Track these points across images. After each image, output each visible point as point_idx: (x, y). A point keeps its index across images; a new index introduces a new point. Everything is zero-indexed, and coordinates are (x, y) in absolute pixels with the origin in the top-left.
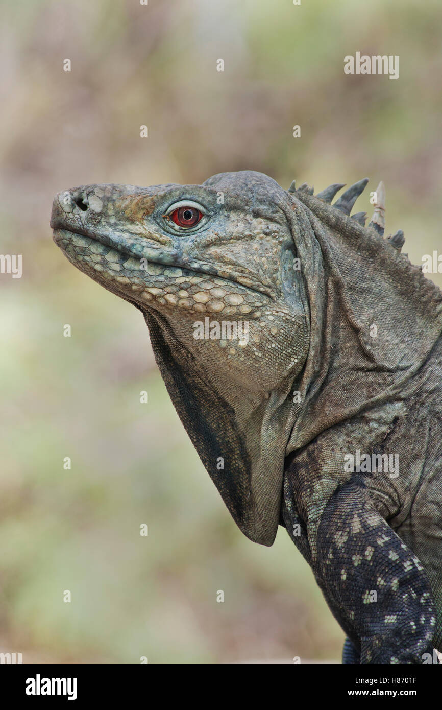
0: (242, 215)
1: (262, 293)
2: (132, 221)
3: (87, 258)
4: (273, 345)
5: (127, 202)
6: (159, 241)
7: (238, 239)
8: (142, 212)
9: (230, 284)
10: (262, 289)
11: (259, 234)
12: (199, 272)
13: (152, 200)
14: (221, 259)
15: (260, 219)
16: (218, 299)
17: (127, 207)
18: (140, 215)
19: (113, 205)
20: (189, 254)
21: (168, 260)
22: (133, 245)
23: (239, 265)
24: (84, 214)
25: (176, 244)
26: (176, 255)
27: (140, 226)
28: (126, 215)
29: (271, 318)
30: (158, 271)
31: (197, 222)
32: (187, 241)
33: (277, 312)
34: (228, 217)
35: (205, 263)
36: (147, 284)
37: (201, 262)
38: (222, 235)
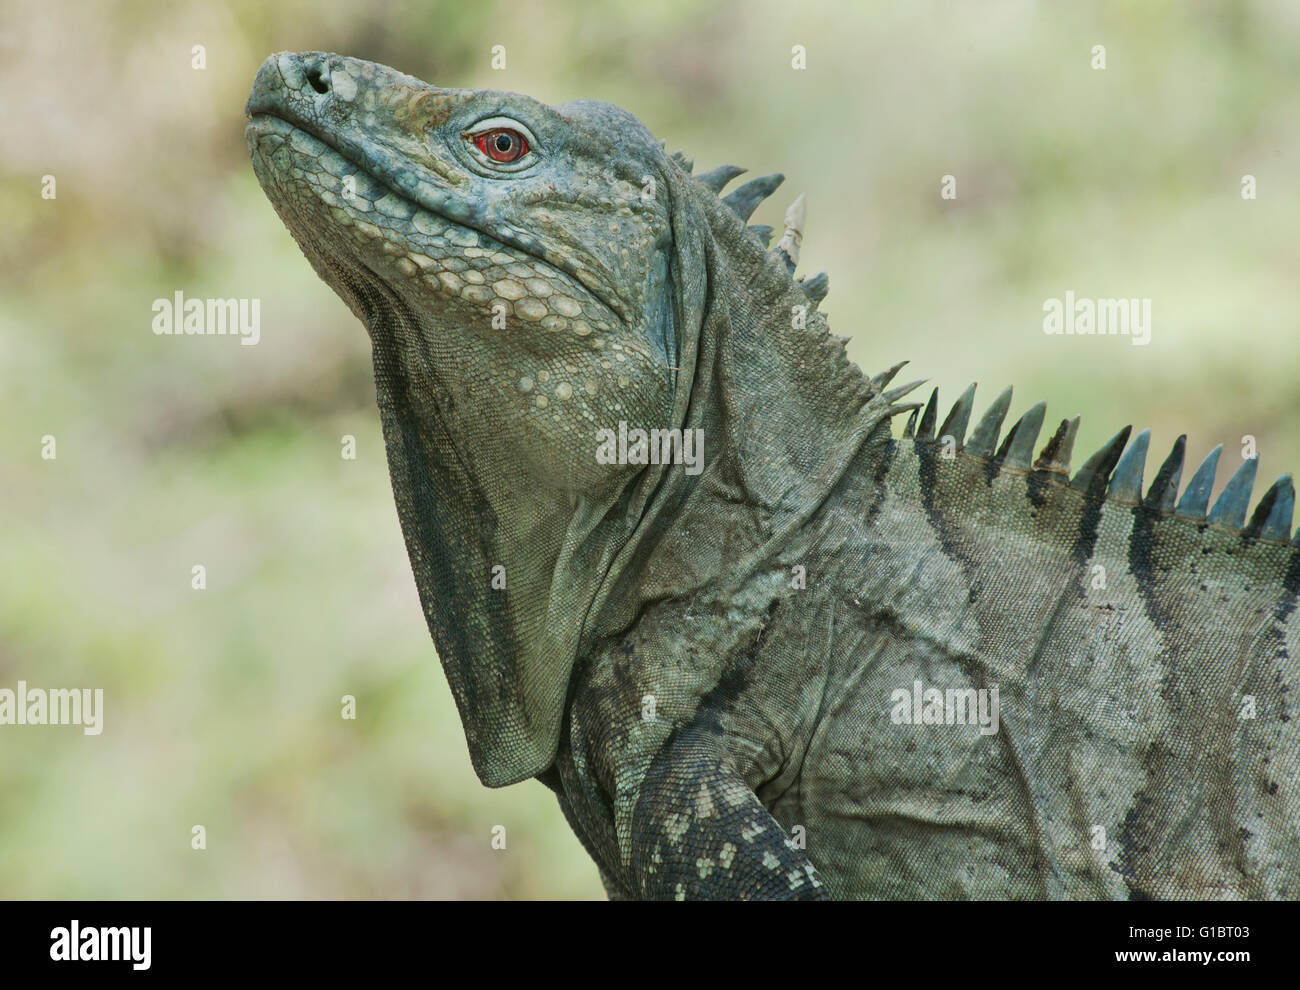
0: (596, 169)
1: (610, 307)
2: (405, 132)
3: (312, 178)
4: (618, 407)
5: (402, 96)
6: (446, 177)
7: (587, 205)
8: (425, 120)
9: (563, 278)
10: (614, 302)
11: (623, 206)
12: (511, 245)
13: (447, 101)
14: (553, 230)
15: (625, 183)
16: (539, 299)
17: (399, 104)
18: (420, 124)
19: (375, 94)
20: (497, 210)
21: (458, 211)
22: (401, 171)
23: (584, 249)
24: (320, 99)
25: (477, 187)
26: (475, 206)
27: (416, 142)
28: (395, 117)
29: (621, 357)
30: (436, 228)
31: (517, 158)
32: (497, 187)
33: (633, 350)
34: (573, 164)
35: (523, 231)
36: (411, 245)
37: (516, 229)
38: (561, 190)
